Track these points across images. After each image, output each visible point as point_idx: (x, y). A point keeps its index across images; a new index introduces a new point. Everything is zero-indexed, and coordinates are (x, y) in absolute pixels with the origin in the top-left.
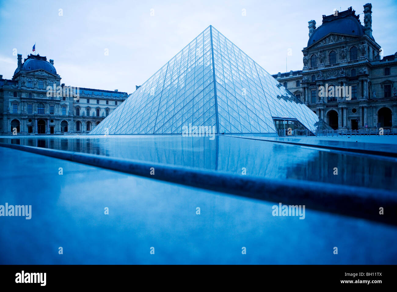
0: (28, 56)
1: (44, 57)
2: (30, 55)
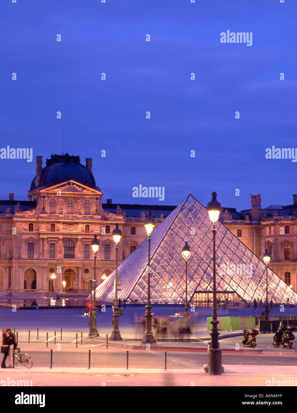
0: (51, 156)
1: (76, 157)
2: (54, 155)
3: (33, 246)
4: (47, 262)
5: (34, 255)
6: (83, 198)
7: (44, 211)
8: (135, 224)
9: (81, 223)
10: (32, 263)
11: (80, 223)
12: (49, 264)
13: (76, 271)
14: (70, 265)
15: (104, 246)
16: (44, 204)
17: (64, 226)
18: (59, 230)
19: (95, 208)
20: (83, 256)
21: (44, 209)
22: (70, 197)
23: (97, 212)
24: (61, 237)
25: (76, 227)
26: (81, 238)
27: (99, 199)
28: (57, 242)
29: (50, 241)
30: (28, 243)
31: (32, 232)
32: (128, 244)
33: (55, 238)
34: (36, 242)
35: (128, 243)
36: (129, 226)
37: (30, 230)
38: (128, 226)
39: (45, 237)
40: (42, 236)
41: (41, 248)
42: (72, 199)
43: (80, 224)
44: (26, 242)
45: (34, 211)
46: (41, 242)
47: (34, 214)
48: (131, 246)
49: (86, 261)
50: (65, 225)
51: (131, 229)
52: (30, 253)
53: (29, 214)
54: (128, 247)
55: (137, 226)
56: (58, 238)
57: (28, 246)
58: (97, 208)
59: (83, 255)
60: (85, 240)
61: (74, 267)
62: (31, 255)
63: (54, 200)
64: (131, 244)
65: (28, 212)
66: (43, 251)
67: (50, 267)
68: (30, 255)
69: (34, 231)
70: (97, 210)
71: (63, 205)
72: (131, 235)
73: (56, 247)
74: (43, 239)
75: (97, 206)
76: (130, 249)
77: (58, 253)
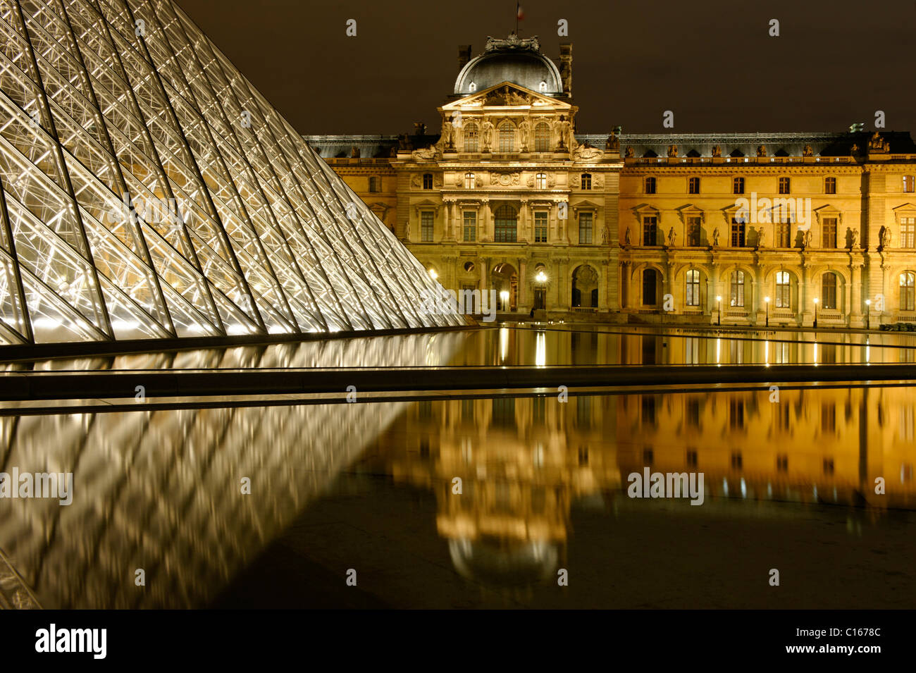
3: (433, 219)
4: (458, 249)
5: (435, 235)
6: (533, 118)
7: (451, 147)
8: (654, 170)
9: (527, 170)
10: (429, 252)
11: (525, 169)
12: (462, 253)
13: (516, 268)
14: (505, 256)
15: (578, 217)
16: (451, 134)
17: (493, 176)
18: (483, 185)
19: (558, 139)
20: (532, 238)
21: (451, 143)
22: (507, 117)
23: (562, 146)
24: (485, 199)
25: (518, 178)
26: (527, 201)
27: (565, 118)
28: (478, 210)
29: (464, 207)
30: (423, 213)
31: (428, 191)
32: (638, 213)
33: (474, 201)
34: (437, 211)
35: (639, 210)
36: (641, 176)
37: (425, 188)
38: (638, 176)
39: (454, 199)
40: (446, 198)
41: (446, 220)
42: (510, 122)
43: (524, 172)
44: (417, 211)
45: (433, 150)
46: (446, 210)
47: (432, 156)
48: (645, 218)
49: (537, 248)
50: (494, 174)
51: (645, 182)
52: (427, 232)
53: (424, 156)
54: (639, 221)
55: (660, 176)
56: (479, 201)
57: (422, 219)
58: (562, 138)
59: (532, 234)
60: (537, 205)
61: (513, 260)
62: (429, 237)
63: (475, 125)
64: (646, 213)
65: (421, 151)
66: (450, 227)
67: (465, 259)
68: (427, 235)
69: (434, 188)
70: (561, 143)
71: (491, 134)
72: (646, 196)
73: (477, 218)
74: (450, 204)
75: (562, 133)
76: (642, 225)
77: (481, 230)
